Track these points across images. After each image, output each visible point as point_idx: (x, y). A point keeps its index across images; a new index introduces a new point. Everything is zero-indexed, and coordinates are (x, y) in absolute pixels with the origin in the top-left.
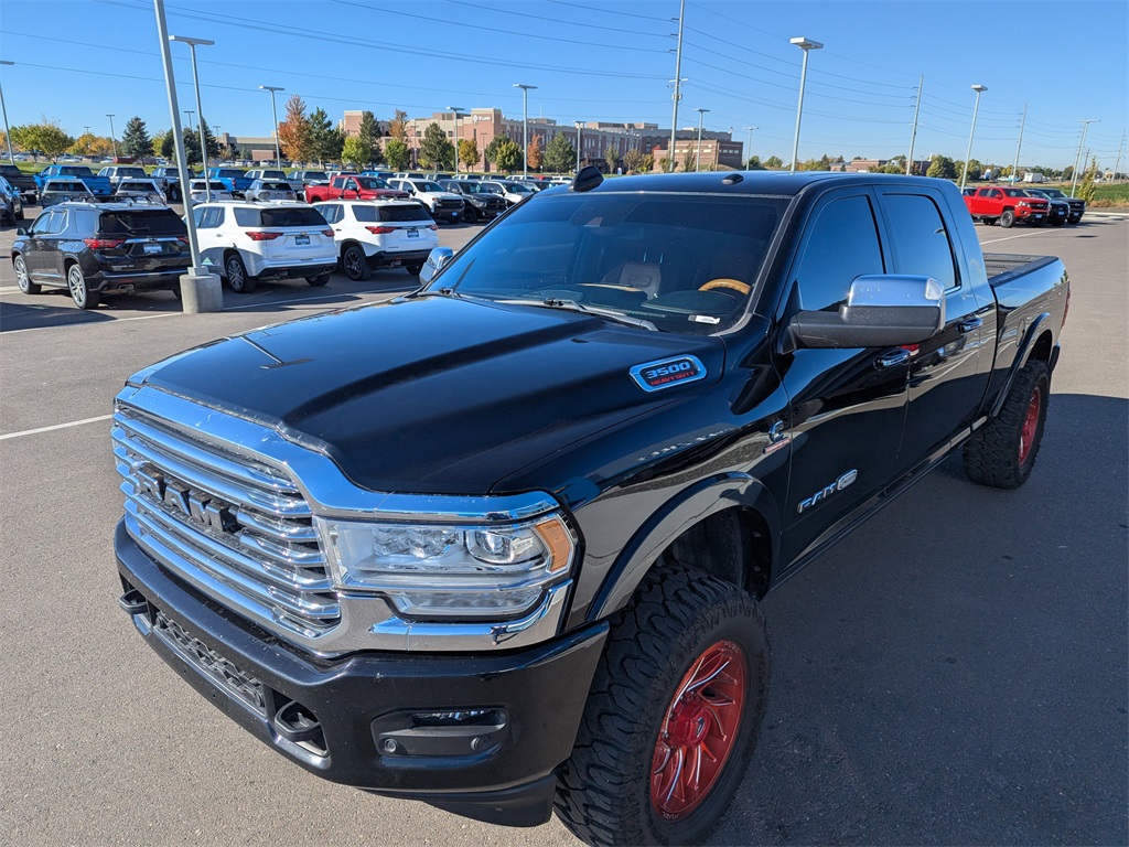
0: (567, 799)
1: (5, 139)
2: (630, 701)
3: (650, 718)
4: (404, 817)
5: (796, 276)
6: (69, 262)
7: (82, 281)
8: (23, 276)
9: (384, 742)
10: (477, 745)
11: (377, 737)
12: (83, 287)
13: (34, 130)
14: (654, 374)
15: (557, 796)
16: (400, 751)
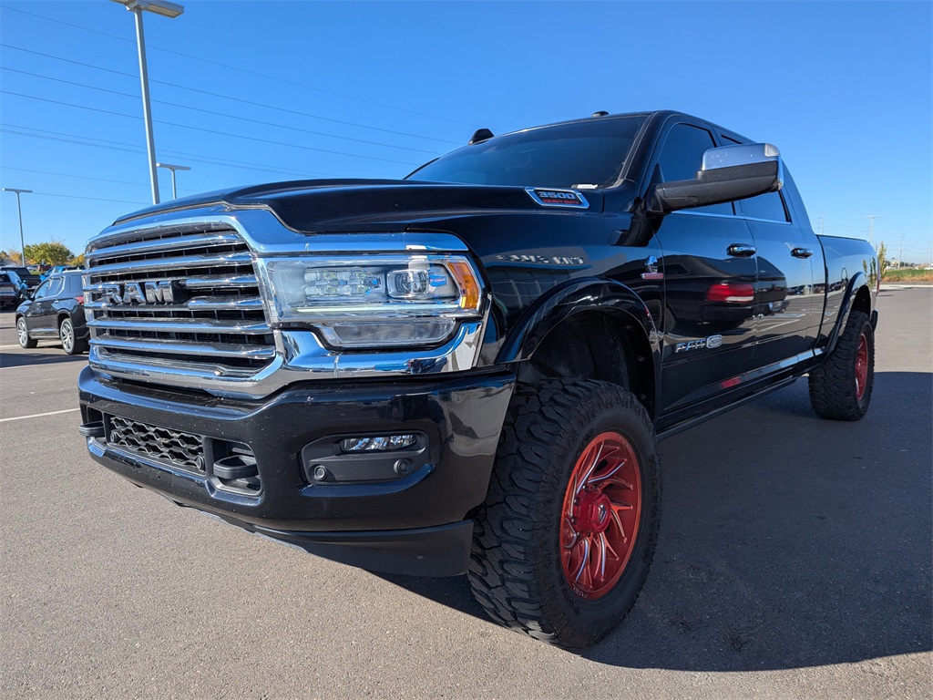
0: (485, 562)
1: (20, 258)
2: (538, 455)
3: (557, 471)
4: (332, 628)
5: (657, 160)
6: (63, 316)
7: (72, 332)
8: (24, 334)
9: (314, 468)
10: (399, 468)
11: (307, 464)
12: (72, 336)
13: (43, 247)
14: (545, 195)
15: (474, 563)
16: (328, 477)
